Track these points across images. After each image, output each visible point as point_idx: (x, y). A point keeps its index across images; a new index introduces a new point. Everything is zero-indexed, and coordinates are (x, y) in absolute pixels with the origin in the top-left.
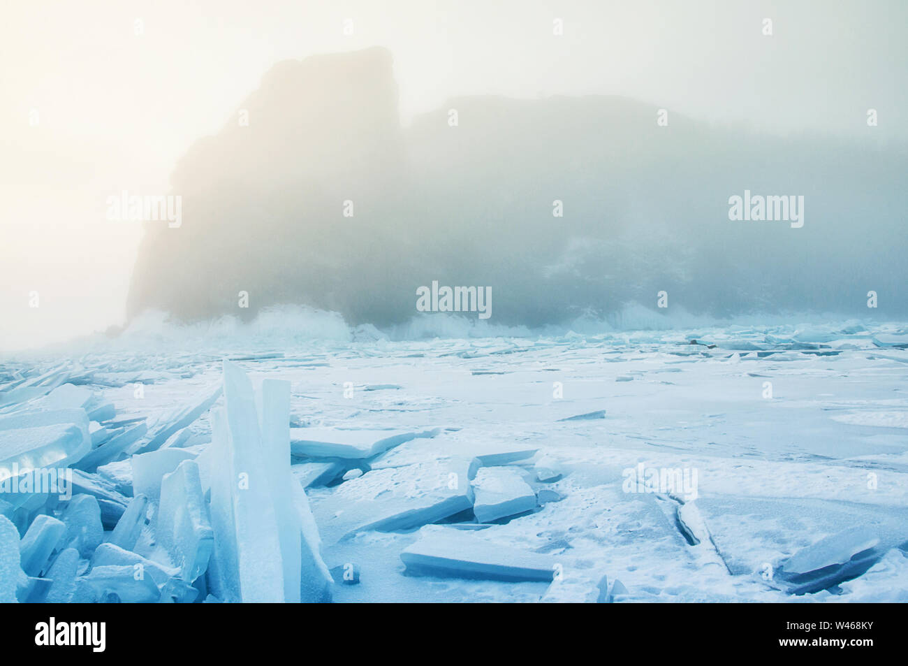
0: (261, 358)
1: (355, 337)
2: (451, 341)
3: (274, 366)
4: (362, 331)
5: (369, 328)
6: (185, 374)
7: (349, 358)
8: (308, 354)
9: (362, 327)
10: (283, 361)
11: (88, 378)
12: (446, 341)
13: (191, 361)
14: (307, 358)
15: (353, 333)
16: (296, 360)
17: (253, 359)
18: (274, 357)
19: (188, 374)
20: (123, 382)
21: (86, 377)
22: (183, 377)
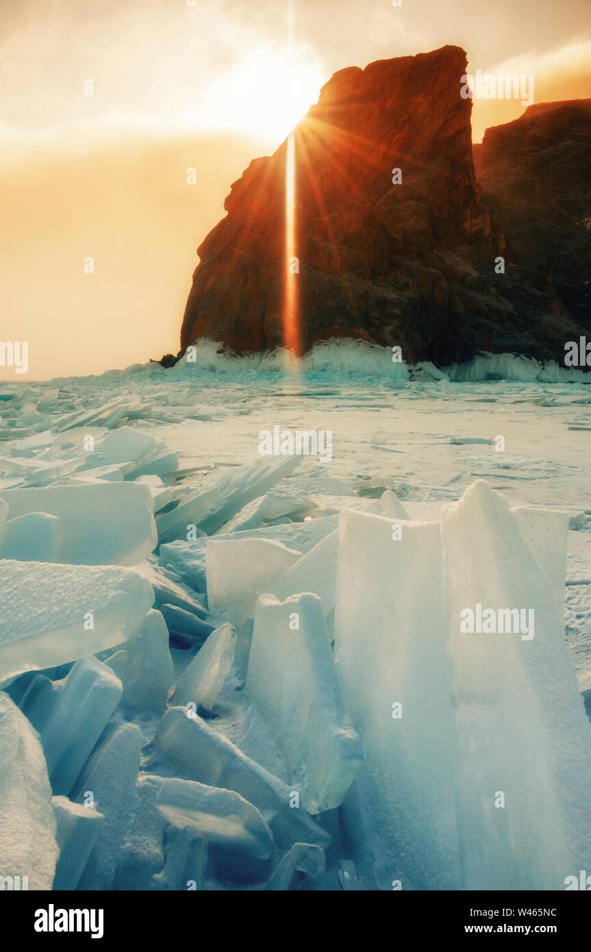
0: (317, 395)
1: (413, 376)
2: (520, 384)
3: (335, 405)
4: (420, 369)
5: (428, 367)
6: (243, 410)
7: (411, 399)
8: (367, 392)
9: (420, 365)
10: (342, 399)
11: (146, 411)
12: (516, 385)
13: (247, 395)
14: (365, 396)
15: (410, 371)
16: (355, 399)
17: (309, 395)
18: (331, 394)
19: (246, 410)
20: (180, 417)
21: (144, 410)
22: (242, 413)
